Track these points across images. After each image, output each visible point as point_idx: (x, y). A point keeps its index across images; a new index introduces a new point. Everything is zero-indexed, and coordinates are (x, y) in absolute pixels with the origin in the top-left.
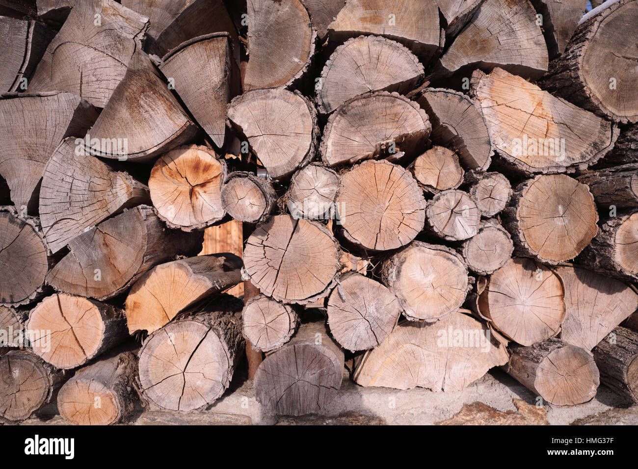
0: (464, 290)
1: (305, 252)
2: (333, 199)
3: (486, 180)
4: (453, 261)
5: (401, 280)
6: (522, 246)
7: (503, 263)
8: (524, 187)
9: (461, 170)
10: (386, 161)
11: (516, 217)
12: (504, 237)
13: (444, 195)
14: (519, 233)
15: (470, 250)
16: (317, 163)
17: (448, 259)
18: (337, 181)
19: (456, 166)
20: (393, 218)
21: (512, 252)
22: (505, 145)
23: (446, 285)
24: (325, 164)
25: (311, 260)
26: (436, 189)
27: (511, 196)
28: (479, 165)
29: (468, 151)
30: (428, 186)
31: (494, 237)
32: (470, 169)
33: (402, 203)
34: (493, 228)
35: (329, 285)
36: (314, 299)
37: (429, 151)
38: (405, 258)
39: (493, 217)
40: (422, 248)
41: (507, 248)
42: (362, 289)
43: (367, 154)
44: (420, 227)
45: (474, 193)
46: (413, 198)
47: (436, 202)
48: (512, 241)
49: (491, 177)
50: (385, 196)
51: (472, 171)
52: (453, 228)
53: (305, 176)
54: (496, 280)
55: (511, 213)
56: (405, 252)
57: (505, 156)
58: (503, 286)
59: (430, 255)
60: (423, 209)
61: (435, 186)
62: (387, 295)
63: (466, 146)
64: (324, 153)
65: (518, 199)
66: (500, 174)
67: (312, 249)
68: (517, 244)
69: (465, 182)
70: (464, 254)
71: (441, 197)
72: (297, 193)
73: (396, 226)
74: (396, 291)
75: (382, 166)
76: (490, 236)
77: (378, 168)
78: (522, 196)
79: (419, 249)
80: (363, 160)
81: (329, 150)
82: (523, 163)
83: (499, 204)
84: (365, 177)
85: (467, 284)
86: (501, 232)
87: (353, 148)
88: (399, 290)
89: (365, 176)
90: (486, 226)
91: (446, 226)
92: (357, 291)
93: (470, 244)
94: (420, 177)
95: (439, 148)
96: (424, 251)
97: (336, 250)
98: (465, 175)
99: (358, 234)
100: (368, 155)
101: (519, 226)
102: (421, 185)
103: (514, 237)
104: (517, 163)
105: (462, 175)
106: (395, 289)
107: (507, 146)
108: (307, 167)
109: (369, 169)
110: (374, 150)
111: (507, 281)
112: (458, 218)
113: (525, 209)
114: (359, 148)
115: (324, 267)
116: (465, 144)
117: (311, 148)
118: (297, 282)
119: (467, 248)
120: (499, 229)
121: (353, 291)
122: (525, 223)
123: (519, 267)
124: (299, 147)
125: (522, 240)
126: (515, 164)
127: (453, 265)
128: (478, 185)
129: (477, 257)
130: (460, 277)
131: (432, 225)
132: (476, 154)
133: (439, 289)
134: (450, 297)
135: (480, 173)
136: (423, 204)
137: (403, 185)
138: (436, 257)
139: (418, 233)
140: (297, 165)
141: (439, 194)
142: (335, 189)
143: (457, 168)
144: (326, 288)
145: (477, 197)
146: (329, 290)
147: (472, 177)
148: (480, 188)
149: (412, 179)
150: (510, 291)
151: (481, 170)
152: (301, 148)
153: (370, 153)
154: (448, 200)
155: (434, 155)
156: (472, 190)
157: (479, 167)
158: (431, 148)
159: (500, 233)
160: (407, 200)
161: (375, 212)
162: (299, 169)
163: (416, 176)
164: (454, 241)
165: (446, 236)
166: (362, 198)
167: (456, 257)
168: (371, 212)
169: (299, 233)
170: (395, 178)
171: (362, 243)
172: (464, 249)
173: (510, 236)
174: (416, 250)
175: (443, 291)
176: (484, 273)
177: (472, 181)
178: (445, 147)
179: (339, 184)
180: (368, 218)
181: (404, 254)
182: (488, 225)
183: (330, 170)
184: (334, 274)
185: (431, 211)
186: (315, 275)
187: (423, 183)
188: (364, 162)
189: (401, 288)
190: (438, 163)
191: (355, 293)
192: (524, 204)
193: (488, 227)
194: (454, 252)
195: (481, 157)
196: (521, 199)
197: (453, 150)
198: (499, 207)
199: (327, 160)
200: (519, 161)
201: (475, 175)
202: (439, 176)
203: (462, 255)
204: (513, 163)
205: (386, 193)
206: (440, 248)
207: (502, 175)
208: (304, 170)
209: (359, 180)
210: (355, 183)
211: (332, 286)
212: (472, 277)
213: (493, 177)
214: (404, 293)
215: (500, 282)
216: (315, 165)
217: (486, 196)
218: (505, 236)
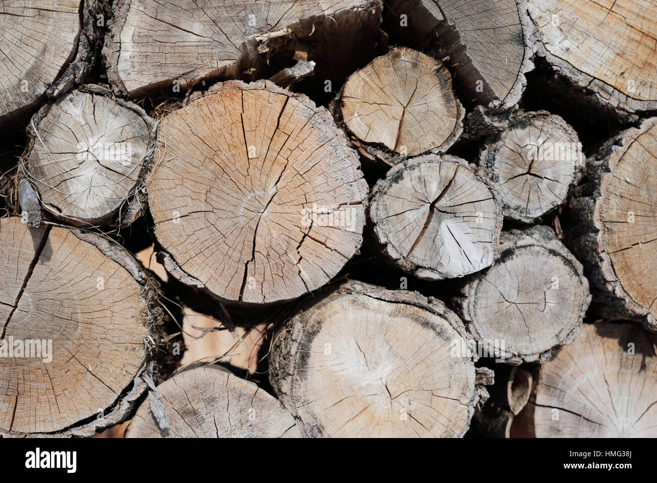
0: (466, 401)
1: (66, 310)
2: (136, 178)
3: (519, 132)
4: (438, 330)
5: (309, 378)
6: (609, 292)
7: (563, 335)
8: (614, 148)
9: (458, 106)
10: (269, 83)
11: (592, 221)
12: (565, 269)
13: (412, 168)
14: (602, 260)
15: (482, 302)
16: (94, 87)
17: (426, 324)
18: (145, 132)
19: (445, 95)
20: (286, 224)
21: (585, 308)
22: (567, 44)
23: (421, 389)
24: (116, 90)
25: (79, 331)
26: (393, 153)
27: (581, 170)
28: (497, 95)
29: (470, 61)
30: (375, 145)
31: (542, 269)
32: (477, 104)
33: (308, 188)
34: (536, 248)
35: (125, 392)
36: (86, 429)
37: (380, 61)
38: (319, 323)
39: (537, 221)
40: (362, 298)
41: (572, 298)
42: (211, 401)
43: (221, 65)
44: (351, 247)
45: (490, 163)
46: (334, 175)
47: (394, 185)
48: (585, 280)
49: (531, 125)
50: (266, 169)
51: (481, 109)
52: (435, 248)
53: (64, 119)
54: (552, 378)
55: (582, 213)
56: (319, 308)
57: (566, 72)
58: (571, 392)
59: (379, 316)
60: (360, 203)
61: (391, 146)
62: (273, 416)
63: (465, 47)
64: (114, 62)
65: (600, 178)
66: (554, 116)
67: (84, 302)
68: (597, 287)
69: (466, 136)
70: (465, 312)
71: (405, 174)
72: (43, 163)
73: (292, 242)
74: (298, 404)
75: (260, 96)
76: (531, 269)
77: (250, 99)
78: (608, 170)
79: (354, 301)
80: (211, 81)
81: (125, 55)
82: (611, 89)
83: (551, 190)
84: (218, 123)
85: (472, 387)
86: (558, 259)
87: (186, 50)
88: (306, 403)
89: (218, 120)
90: (520, 243)
91: (417, 242)
92: (200, 407)
93: (481, 288)
94: (356, 125)
95: (403, 51)
96: (365, 306)
97: (143, 303)
98: (466, 118)
99: (199, 265)
100: (225, 68)
101: (600, 243)
102: (358, 144)
103: (591, 271)
104: (596, 89)
105: (458, 118)
106: (295, 400)
107: (573, 48)
108: (71, 96)
109: (227, 102)
110: (238, 56)
111: (581, 381)
112: (448, 223)
113: (614, 201)
114: (200, 50)
115: (114, 347)
116: (463, 43)
117: (80, 48)
118: (43, 386)
119: (472, 299)
120: (553, 252)
121: (189, 406)
122: (615, 236)
123: (611, 346)
124: (46, 45)
125: (609, 277)
126: (591, 93)
127: (438, 340)
128: (500, 143)
129: (499, 322)
130: (457, 368)
131: (383, 240)
132: (489, 67)
133: (403, 400)
134: (431, 420)
135: (501, 113)
136: (361, 189)
137: (311, 143)
138: (396, 319)
139: (346, 260)
140: (41, 90)
141: (401, 166)
142: (143, 152)
143: (448, 101)
144: (118, 401)
145: (496, 172)
146: (125, 406)
147: (480, 124)
148: (505, 151)
149: (335, 128)
150: (589, 405)
151: (501, 105)
152: (53, 49)
153: (228, 63)
154: (422, 181)
155: (391, 69)
156: (484, 155)
157: (497, 98)
158: (383, 52)
159: (557, 262)
160: (320, 180)
161: (242, 209)
162: (47, 101)
163: (346, 120)
164: (438, 281)
165: (418, 267)
166: (209, 175)
167: (446, 319)
168: (232, 208)
169: (50, 263)
170: (292, 126)
171: (208, 286)
172: (467, 301)
173: (580, 267)
174: (346, 304)
175: (415, 404)
176: (517, 359)
177: (482, 133)
178: (419, 50)
179: (152, 139)
180: (223, 225)
181: (317, 311)
182: (526, 240)
183: (130, 104)
184: (138, 362)
185: (381, 207)
186: (91, 369)
187: (362, 137)
188: (217, 86)
189: (311, 398)
190: (400, 89)
191: (195, 413)
192: (611, 188)
193: (525, 247)
194: (440, 307)
195: (502, 74)
196: (606, 177)
197: (438, 58)
198: (551, 197)
199: (119, 78)
200: (602, 83)
201: (487, 120)
202: (401, 122)
203: (461, 316)
204: (585, 88)
205: (268, 164)
206: (403, 298)
207: (558, 119)
208: (61, 104)
209: (203, 130)
210: (193, 138)
211: (133, 396)
212: (486, 369)
213: (538, 123)
214: (317, 409)
215: (563, 383)
216: (91, 93)
217: (521, 171)
218: (567, 268)
